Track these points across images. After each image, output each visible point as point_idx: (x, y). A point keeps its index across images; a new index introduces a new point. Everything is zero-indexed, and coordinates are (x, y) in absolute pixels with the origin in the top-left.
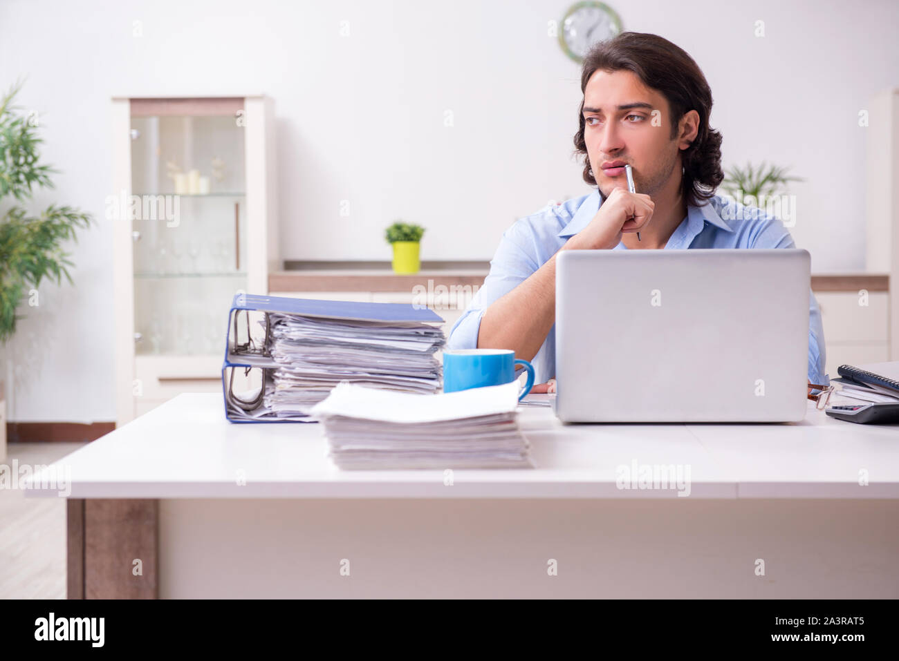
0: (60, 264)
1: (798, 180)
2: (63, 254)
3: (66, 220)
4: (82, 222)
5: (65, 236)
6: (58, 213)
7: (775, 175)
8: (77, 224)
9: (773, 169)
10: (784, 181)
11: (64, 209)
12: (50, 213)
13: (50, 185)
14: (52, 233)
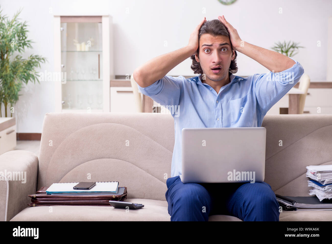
0: (35, 76)
1: (302, 47)
2: (36, 73)
3: (37, 60)
4: (42, 61)
5: (36, 66)
6: (34, 57)
7: (294, 45)
8: (41, 61)
9: (293, 44)
10: (297, 48)
11: (36, 56)
12: (31, 58)
13: (31, 47)
14: (32, 65)
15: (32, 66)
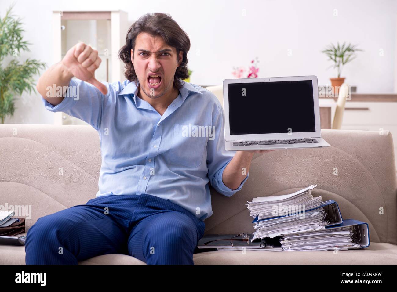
0: (31, 85)
1: (361, 50)
2: (33, 80)
3: (35, 66)
4: (42, 66)
5: (34, 73)
6: (31, 62)
7: (351, 47)
8: (40, 67)
9: (350, 45)
10: (353, 51)
11: (33, 61)
12: (28, 62)
13: (28, 50)
14: (29, 71)
15: (29, 74)
